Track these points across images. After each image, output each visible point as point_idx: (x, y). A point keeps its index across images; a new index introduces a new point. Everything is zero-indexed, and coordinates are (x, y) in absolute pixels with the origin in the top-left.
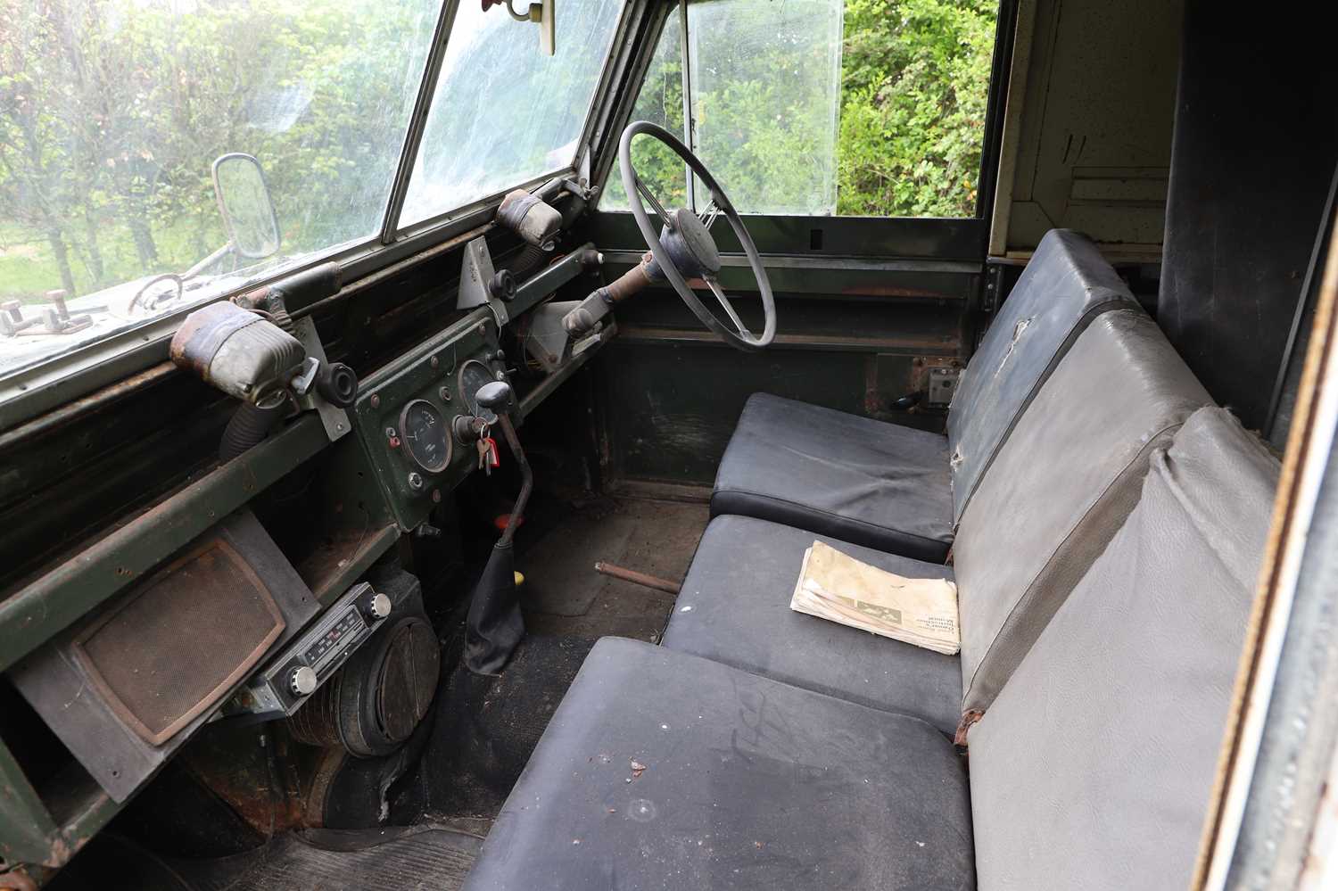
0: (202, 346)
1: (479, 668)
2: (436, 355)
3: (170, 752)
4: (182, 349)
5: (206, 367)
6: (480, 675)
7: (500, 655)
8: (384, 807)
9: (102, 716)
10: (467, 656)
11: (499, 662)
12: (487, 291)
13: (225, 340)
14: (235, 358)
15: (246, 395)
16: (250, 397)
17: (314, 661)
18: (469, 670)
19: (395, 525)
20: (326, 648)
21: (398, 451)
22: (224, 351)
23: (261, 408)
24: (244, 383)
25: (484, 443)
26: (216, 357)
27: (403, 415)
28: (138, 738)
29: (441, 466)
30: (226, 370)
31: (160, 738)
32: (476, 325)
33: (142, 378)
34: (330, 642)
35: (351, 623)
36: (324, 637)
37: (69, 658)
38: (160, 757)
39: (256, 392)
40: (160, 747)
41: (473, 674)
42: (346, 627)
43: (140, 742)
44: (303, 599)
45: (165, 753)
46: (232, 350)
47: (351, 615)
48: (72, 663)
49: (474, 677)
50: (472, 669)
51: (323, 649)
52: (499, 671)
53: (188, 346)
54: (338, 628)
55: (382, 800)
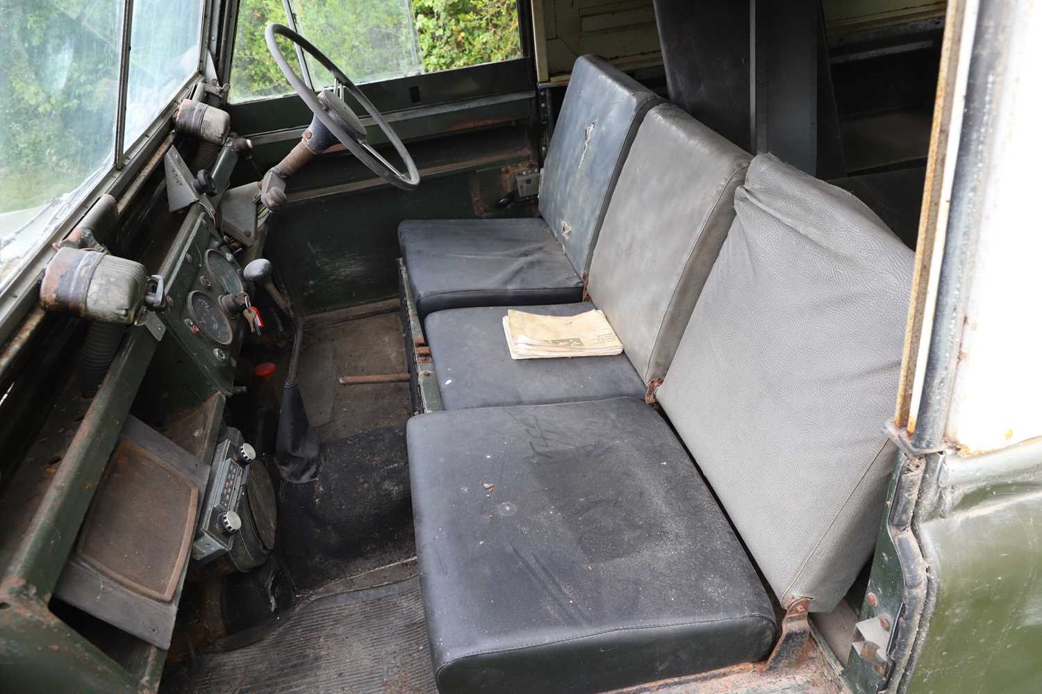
0: (72, 289)
1: (299, 479)
2: (189, 252)
3: (178, 603)
4: (54, 296)
5: (82, 305)
6: (302, 484)
7: (312, 465)
8: (273, 601)
9: (125, 596)
10: (284, 475)
11: (313, 470)
12: (194, 191)
13: (91, 279)
14: (107, 291)
15: (126, 318)
16: (129, 319)
17: (228, 506)
18: (293, 484)
19: (219, 392)
20: (230, 494)
21: (199, 335)
22: (94, 287)
23: (139, 325)
24: (122, 309)
25: (250, 312)
26: (89, 294)
27: (190, 306)
28: (154, 602)
29: (228, 339)
30: (102, 302)
31: (167, 595)
32: (199, 221)
33: (27, 330)
34: (230, 490)
35: (234, 471)
36: (225, 487)
37: (79, 564)
38: (174, 609)
39: (132, 313)
40: (170, 602)
41: (297, 484)
42: (233, 476)
43: (157, 603)
44: (197, 466)
45: (175, 605)
46: (101, 285)
47: (232, 466)
48: (83, 566)
49: (299, 487)
50: (295, 482)
51: (228, 496)
52: (314, 476)
53: (59, 292)
54: (229, 478)
55: (270, 596)
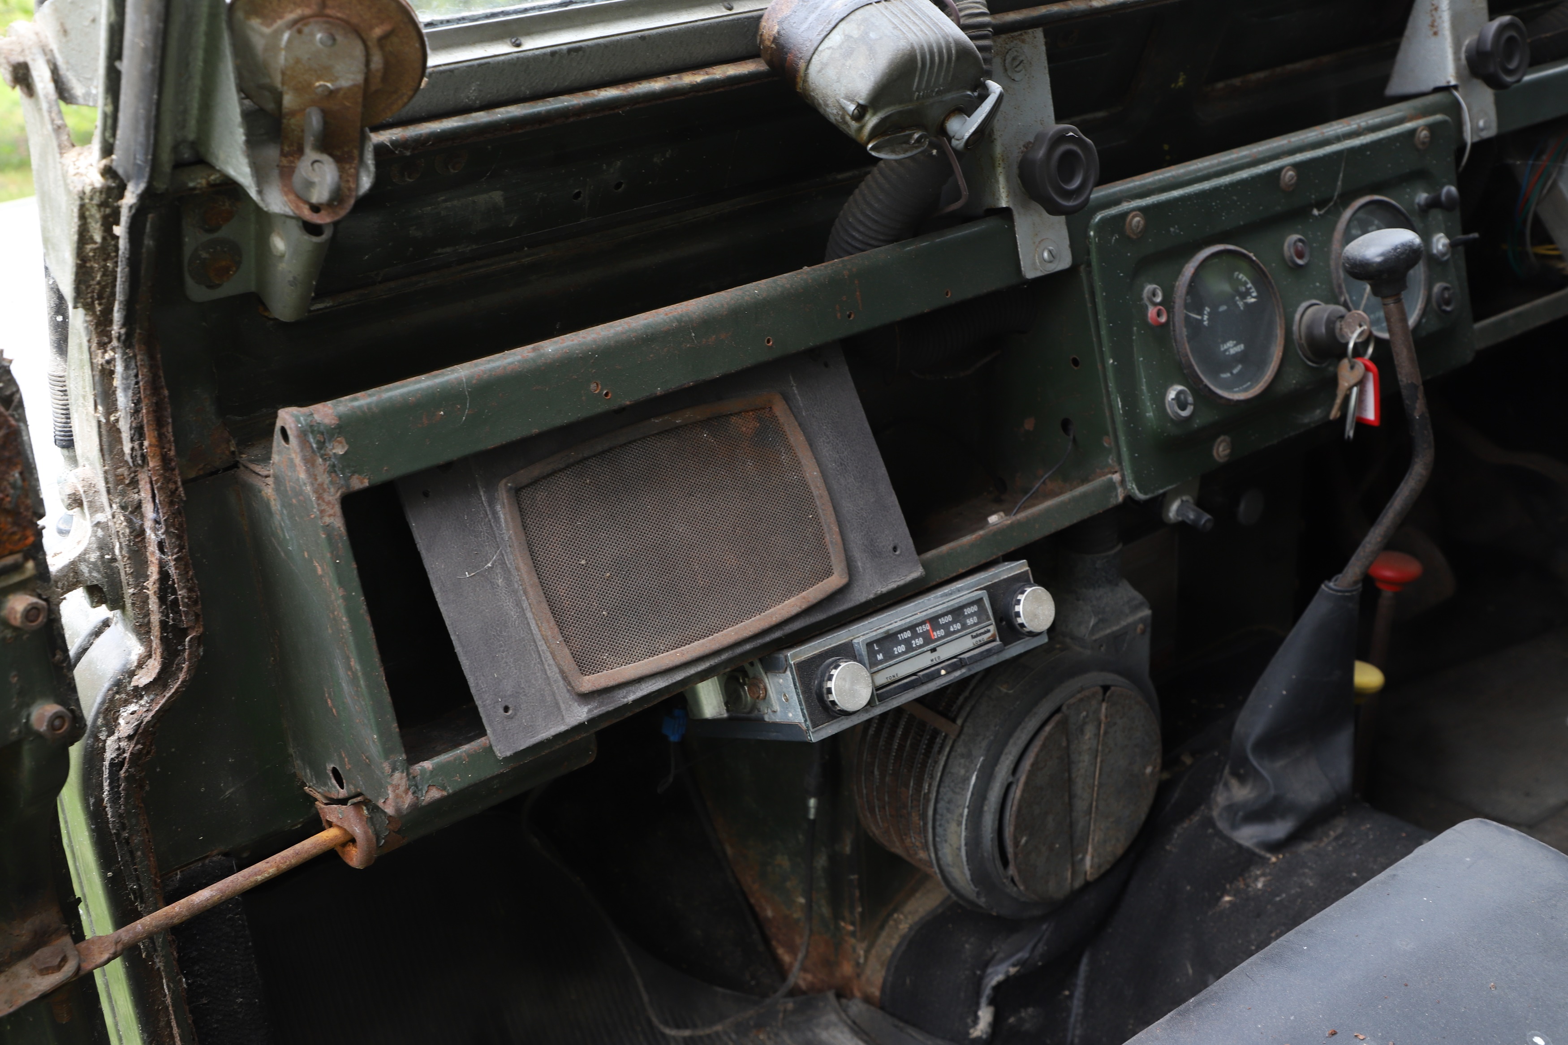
0: (805, 26)
1: (1234, 826)
2: (1296, 166)
3: (596, 712)
4: (776, 28)
5: (802, 65)
6: (1229, 840)
7: (1283, 816)
8: (985, 1015)
9: (513, 613)
10: (1221, 798)
11: (1280, 829)
12: (1457, 59)
13: (843, 19)
14: (849, 53)
15: (854, 125)
16: (861, 129)
17: (881, 662)
19: (1116, 477)
20: (910, 649)
21: (1163, 333)
22: (836, 38)
23: (873, 154)
24: (852, 101)
26: (820, 49)
27: (1190, 269)
28: (556, 670)
29: (1246, 390)
30: (831, 73)
31: (589, 682)
32: (1409, 125)
33: (707, 74)
34: (920, 641)
35: (970, 622)
36: (912, 628)
37: (491, 503)
38: (580, 714)
39: (871, 121)
40: (585, 697)
41: (1218, 833)
42: (958, 626)
43: (558, 676)
44: (895, 549)
45: (590, 711)
46: (848, 37)
47: (974, 608)
48: (495, 513)
49: (1217, 840)
50: (1222, 825)
51: (902, 648)
52: (1275, 847)
53: (785, 25)
54: (943, 621)
55: (984, 1001)
